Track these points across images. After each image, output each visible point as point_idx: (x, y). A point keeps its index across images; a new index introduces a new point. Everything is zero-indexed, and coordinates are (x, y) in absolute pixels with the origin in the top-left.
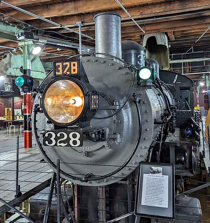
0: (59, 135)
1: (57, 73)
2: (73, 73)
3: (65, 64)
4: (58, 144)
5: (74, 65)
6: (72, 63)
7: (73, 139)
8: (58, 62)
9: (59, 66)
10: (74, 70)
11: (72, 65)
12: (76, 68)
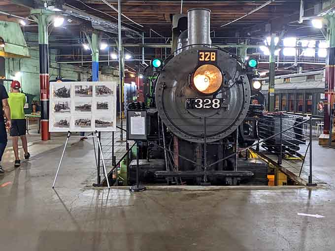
0: (205, 101)
1: (200, 60)
2: (212, 60)
3: (206, 53)
4: (204, 107)
5: (213, 55)
6: (212, 53)
7: (215, 104)
8: (202, 51)
9: (202, 55)
10: (213, 58)
11: (212, 54)
12: (214, 57)
